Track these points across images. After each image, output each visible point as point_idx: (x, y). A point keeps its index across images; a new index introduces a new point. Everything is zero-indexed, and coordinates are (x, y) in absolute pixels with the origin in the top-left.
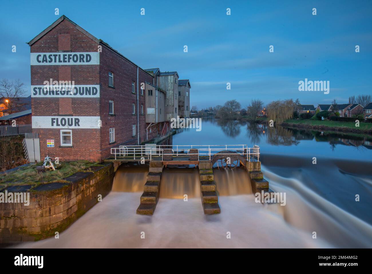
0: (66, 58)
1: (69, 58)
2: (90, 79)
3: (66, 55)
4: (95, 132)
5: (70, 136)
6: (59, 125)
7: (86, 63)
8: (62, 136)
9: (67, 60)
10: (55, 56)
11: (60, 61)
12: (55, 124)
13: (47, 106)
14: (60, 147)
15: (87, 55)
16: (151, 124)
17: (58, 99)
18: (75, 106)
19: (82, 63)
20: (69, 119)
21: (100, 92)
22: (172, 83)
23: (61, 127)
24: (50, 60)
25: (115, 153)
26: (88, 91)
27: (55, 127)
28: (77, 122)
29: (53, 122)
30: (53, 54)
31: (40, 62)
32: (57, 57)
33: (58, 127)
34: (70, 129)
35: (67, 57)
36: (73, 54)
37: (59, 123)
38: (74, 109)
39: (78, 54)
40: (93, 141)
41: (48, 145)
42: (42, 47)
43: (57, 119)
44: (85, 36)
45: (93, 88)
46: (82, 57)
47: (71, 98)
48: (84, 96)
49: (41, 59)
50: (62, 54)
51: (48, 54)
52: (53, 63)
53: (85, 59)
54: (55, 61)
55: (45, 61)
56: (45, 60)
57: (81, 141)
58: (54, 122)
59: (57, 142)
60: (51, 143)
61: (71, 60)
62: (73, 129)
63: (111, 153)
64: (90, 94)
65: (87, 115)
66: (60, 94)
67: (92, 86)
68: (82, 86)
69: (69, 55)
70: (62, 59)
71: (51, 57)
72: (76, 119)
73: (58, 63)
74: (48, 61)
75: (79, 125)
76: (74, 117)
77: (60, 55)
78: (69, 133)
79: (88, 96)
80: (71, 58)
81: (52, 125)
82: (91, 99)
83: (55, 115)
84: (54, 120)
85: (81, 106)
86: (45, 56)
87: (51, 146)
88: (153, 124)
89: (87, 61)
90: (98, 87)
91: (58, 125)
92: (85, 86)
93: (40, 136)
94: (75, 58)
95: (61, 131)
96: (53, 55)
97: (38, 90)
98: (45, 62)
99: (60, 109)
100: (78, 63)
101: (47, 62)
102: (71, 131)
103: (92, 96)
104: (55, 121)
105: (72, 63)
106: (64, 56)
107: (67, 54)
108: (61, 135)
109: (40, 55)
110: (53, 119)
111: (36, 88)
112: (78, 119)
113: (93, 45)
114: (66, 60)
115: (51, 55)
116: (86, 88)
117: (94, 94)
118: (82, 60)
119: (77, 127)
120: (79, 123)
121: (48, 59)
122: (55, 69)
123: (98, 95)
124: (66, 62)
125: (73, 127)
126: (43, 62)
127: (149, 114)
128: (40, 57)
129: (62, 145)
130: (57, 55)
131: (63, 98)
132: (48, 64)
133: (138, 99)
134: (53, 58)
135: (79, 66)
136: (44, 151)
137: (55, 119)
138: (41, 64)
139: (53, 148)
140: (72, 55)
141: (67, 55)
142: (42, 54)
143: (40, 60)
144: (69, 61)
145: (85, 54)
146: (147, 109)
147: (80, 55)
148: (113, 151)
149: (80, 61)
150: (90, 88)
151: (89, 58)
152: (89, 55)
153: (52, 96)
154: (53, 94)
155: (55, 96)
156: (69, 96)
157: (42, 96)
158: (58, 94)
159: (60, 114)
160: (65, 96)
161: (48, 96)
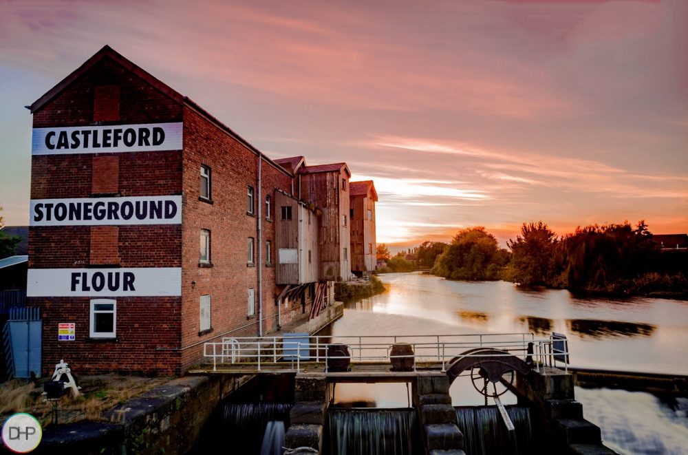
0: (109, 138)
1: (117, 138)
2: (161, 182)
3: (110, 131)
4: (169, 305)
5: (112, 314)
6: (88, 289)
7: (152, 148)
8: (95, 314)
9: (111, 141)
10: (86, 133)
11: (96, 145)
12: (79, 286)
13: (62, 244)
14: (88, 340)
15: (156, 130)
16: (288, 287)
17: (87, 229)
18: (127, 243)
19: (144, 148)
20: (110, 275)
21: (183, 211)
22: (335, 189)
23: (93, 292)
24: (74, 143)
25: (215, 356)
26: (156, 210)
27: (79, 292)
28: (129, 282)
29: (74, 282)
30: (80, 129)
31: (51, 147)
32: (91, 137)
33: (86, 294)
34: (113, 298)
35: (112, 135)
36: (124, 128)
37: (89, 284)
38: (124, 252)
39: (136, 127)
40: (165, 326)
41: (59, 335)
42: (59, 114)
43: (85, 275)
44: (151, 88)
45: (168, 203)
46: (144, 134)
47: (118, 226)
48: (147, 221)
49: (54, 140)
50: (100, 130)
51: (70, 130)
52: (81, 150)
53: (150, 139)
54: (86, 145)
55: (63, 145)
56: (63, 143)
57: (136, 325)
58: (78, 282)
59: (82, 329)
60: (67, 331)
61: (121, 142)
62: (119, 299)
63: (205, 355)
64: (159, 216)
65: (152, 264)
66: (93, 217)
67: (164, 199)
68: (141, 199)
69: (117, 131)
70: (100, 140)
71: (77, 136)
72: (126, 275)
73: (90, 150)
74: (70, 146)
75: (132, 289)
76: (122, 271)
77: (96, 133)
78: (110, 307)
79: (156, 221)
80: (120, 138)
81: (73, 289)
82: (161, 228)
83: (80, 266)
84: (77, 278)
85: (139, 244)
86: (64, 134)
87: (67, 337)
88: (293, 286)
89: (156, 143)
90: (178, 200)
91: (85, 288)
92: (149, 199)
93: (45, 316)
94: (130, 136)
95: (93, 303)
96: (80, 133)
97: (44, 210)
98: (63, 148)
99: (92, 251)
100: (136, 148)
101: (67, 147)
102: (114, 302)
103: (164, 221)
104: (80, 279)
105: (122, 148)
106: (106, 132)
107: (113, 128)
108: (93, 312)
109: (53, 133)
110: (74, 275)
111: (41, 205)
112: (132, 275)
113: (171, 107)
114: (108, 142)
115: (77, 132)
116: (152, 203)
117: (168, 216)
118: (143, 140)
119: (129, 293)
120: (133, 284)
121: (71, 141)
122: (85, 162)
123: (177, 219)
124: (109, 145)
125: (120, 292)
126: (59, 147)
127: (284, 265)
128: (52, 137)
129: (94, 334)
130: (90, 132)
131: (99, 227)
132: (70, 151)
133: (259, 228)
134: (81, 137)
135: (137, 153)
136: (52, 350)
137: (79, 275)
138: (55, 152)
139: (71, 342)
140: (124, 131)
141: (113, 131)
142: (58, 130)
143: (52, 143)
144: (116, 145)
145: (150, 127)
146: (278, 252)
147: (141, 131)
148: (210, 350)
149: (140, 144)
150: (160, 203)
151: (159, 137)
152: (160, 130)
153: (75, 222)
154: (78, 218)
155: (82, 222)
156: (113, 222)
157: (54, 222)
158: (90, 218)
159: (92, 262)
160: (105, 221)
161: (66, 222)
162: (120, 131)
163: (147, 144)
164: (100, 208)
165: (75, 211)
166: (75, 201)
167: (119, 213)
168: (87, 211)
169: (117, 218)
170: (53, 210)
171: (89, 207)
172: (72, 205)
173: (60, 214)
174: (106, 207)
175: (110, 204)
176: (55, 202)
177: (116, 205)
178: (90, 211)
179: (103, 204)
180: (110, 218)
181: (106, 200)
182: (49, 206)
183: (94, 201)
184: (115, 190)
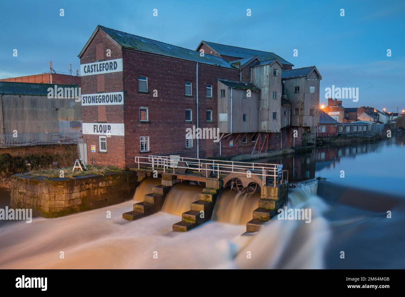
0: (101, 67)
2: (117, 86)
4: (121, 140)
5: (105, 142)
6: (98, 132)
7: (114, 71)
10: (95, 66)
11: (98, 71)
13: (91, 113)
14: (99, 152)
15: (114, 63)
16: (223, 135)
17: (97, 107)
18: (108, 113)
19: (111, 71)
20: (104, 126)
21: (124, 99)
22: (268, 76)
24: (92, 70)
25: (139, 162)
26: (116, 98)
27: (96, 133)
28: (109, 129)
30: (93, 64)
31: (86, 72)
33: (98, 134)
34: (105, 136)
36: (106, 62)
37: (98, 129)
38: (108, 116)
40: (120, 148)
41: (92, 150)
42: (87, 58)
43: (97, 126)
45: (119, 95)
46: (111, 65)
47: (105, 105)
48: (114, 103)
49: (86, 69)
51: (91, 65)
52: (93, 73)
53: (113, 67)
54: (95, 71)
57: (112, 147)
58: (95, 129)
59: (97, 148)
60: (93, 148)
61: (105, 69)
63: (136, 162)
64: (117, 101)
65: (115, 122)
67: (118, 93)
68: (111, 94)
70: (99, 68)
72: (108, 126)
73: (96, 73)
74: (90, 71)
76: (107, 124)
77: (97, 65)
78: (105, 139)
79: (116, 103)
80: (104, 67)
81: (94, 132)
82: (118, 106)
83: (96, 122)
85: (112, 113)
86: (89, 66)
87: (94, 151)
88: (226, 134)
89: (115, 69)
90: (122, 93)
92: (113, 94)
93: (87, 142)
94: (107, 66)
95: (100, 137)
97: (85, 99)
99: (98, 116)
100: (109, 71)
103: (118, 103)
105: (105, 72)
106: (100, 65)
107: (102, 63)
108: (100, 141)
109: (86, 66)
110: (95, 126)
112: (110, 126)
113: (118, 51)
114: (101, 69)
116: (115, 96)
117: (119, 101)
122: (95, 78)
123: (122, 103)
125: (107, 133)
126: (88, 72)
127: (221, 122)
129: (100, 150)
131: (100, 106)
132: (91, 74)
133: (197, 103)
134: (93, 67)
135: (109, 73)
136: (90, 155)
138: (87, 74)
139: (95, 153)
144: (103, 70)
145: (113, 61)
146: (219, 115)
147: (110, 63)
148: (137, 159)
149: (110, 69)
150: (117, 95)
151: (116, 66)
152: (116, 62)
153: (93, 104)
154: (94, 102)
155: (96, 104)
157: (87, 104)
158: (97, 102)
159: (99, 121)
160: (102, 104)
161: (90, 104)
162: (104, 64)
163: (112, 69)
164: (100, 98)
165: (93, 99)
166: (93, 95)
167: (105, 100)
169: (105, 102)
170: (87, 99)
171: (97, 97)
172: (92, 97)
173: (89, 100)
174: (102, 98)
175: (103, 96)
176: (88, 95)
177: (105, 96)
178: (97, 99)
179: (101, 96)
180: (103, 102)
181: (102, 94)
182: (86, 97)
183: (99, 95)
184: (104, 90)
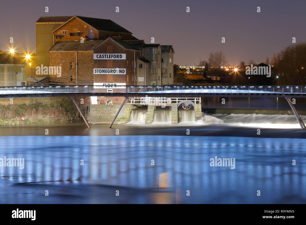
0: (110, 56)
1: (112, 56)
2: (121, 66)
4: (123, 90)
5: (112, 92)
6: (107, 87)
7: (119, 59)
9: (111, 57)
10: (105, 55)
11: (107, 58)
13: (101, 78)
14: (107, 97)
15: (120, 55)
17: (106, 75)
19: (118, 59)
20: (111, 84)
21: (126, 72)
30: (104, 54)
31: (98, 58)
32: (106, 56)
34: (112, 89)
35: (111, 56)
36: (114, 54)
38: (114, 79)
39: (116, 54)
42: (99, 51)
44: (119, 46)
45: (123, 70)
46: (118, 56)
48: (119, 74)
49: (98, 56)
50: (108, 54)
51: (102, 54)
52: (104, 59)
53: (119, 57)
56: (100, 57)
61: (113, 57)
62: (113, 89)
65: (120, 82)
67: (122, 69)
69: (112, 55)
70: (108, 57)
72: (114, 84)
73: (106, 59)
75: (116, 87)
77: (107, 55)
80: (113, 56)
83: (105, 82)
85: (117, 78)
86: (100, 55)
89: (120, 58)
90: (125, 69)
92: (119, 69)
94: (115, 56)
97: (97, 71)
98: (100, 58)
99: (107, 79)
100: (116, 59)
101: (101, 58)
102: (112, 90)
103: (122, 74)
104: (105, 85)
105: (113, 58)
106: (110, 55)
107: (111, 54)
109: (98, 55)
111: (96, 70)
112: (116, 84)
113: (123, 50)
115: (103, 55)
117: (123, 73)
118: (118, 57)
121: (102, 57)
122: (105, 61)
124: (110, 58)
126: (99, 58)
127: (140, 82)
130: (106, 55)
131: (109, 75)
133: (134, 72)
134: (104, 56)
136: (99, 99)
139: (103, 97)
142: (99, 54)
144: (112, 58)
145: (119, 54)
147: (117, 55)
149: (117, 58)
150: (121, 70)
151: (121, 56)
152: (121, 55)
153: (103, 73)
154: (104, 73)
155: (105, 73)
156: (112, 74)
157: (99, 73)
158: (107, 73)
159: (107, 82)
160: (110, 73)
161: (102, 73)
162: (113, 55)
163: (118, 58)
164: (109, 71)
165: (103, 71)
166: (103, 69)
167: (113, 72)
168: (106, 71)
169: (112, 73)
170: (99, 71)
171: (106, 70)
172: (103, 70)
173: (100, 72)
174: (110, 71)
175: (111, 70)
176: (99, 69)
177: (112, 70)
178: (107, 71)
179: (109, 70)
180: (111, 73)
181: (110, 69)
182: (98, 70)
183: (108, 69)
184: (112, 67)
